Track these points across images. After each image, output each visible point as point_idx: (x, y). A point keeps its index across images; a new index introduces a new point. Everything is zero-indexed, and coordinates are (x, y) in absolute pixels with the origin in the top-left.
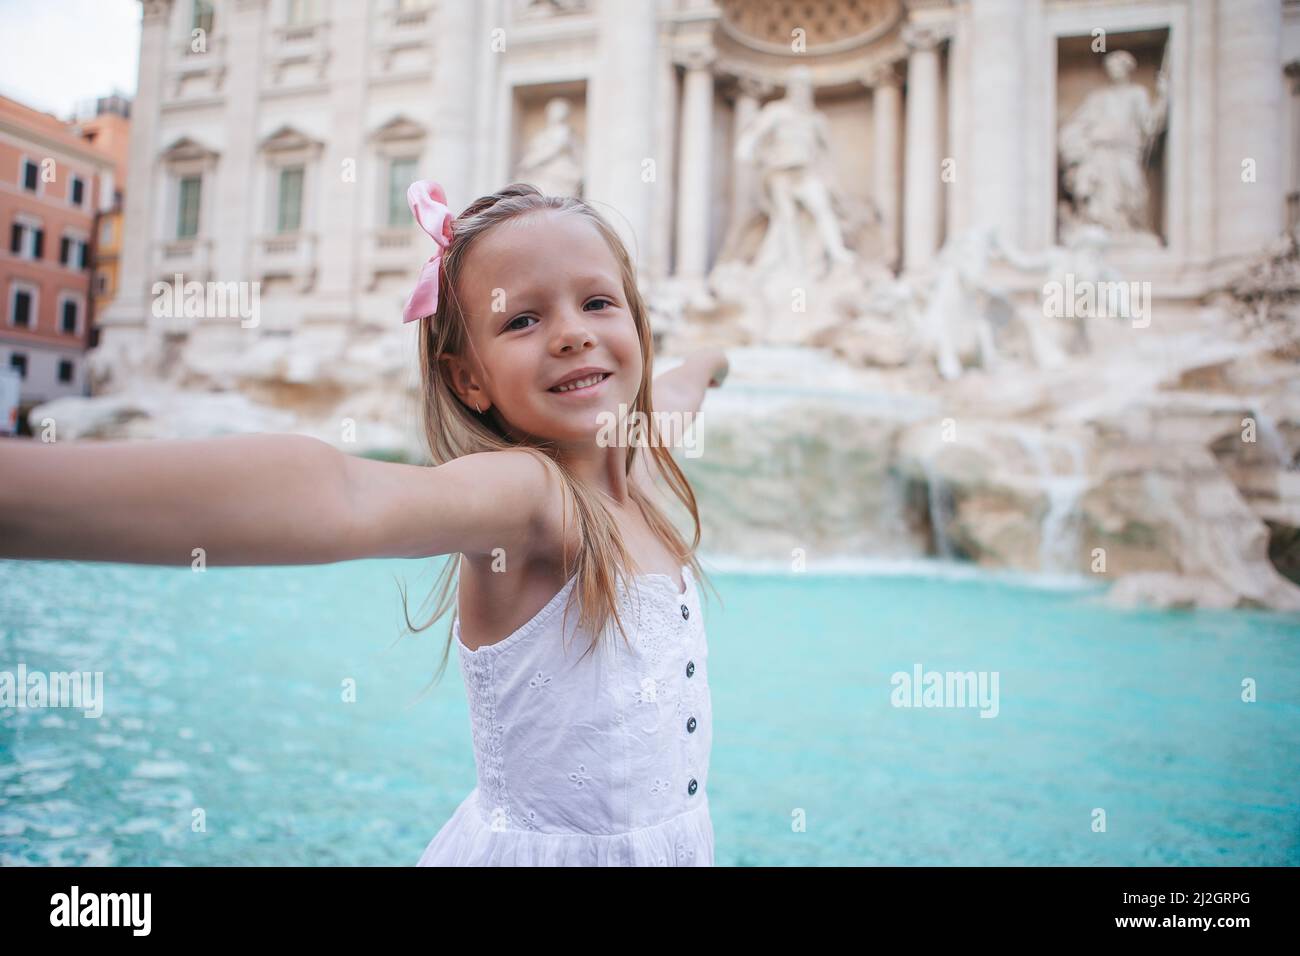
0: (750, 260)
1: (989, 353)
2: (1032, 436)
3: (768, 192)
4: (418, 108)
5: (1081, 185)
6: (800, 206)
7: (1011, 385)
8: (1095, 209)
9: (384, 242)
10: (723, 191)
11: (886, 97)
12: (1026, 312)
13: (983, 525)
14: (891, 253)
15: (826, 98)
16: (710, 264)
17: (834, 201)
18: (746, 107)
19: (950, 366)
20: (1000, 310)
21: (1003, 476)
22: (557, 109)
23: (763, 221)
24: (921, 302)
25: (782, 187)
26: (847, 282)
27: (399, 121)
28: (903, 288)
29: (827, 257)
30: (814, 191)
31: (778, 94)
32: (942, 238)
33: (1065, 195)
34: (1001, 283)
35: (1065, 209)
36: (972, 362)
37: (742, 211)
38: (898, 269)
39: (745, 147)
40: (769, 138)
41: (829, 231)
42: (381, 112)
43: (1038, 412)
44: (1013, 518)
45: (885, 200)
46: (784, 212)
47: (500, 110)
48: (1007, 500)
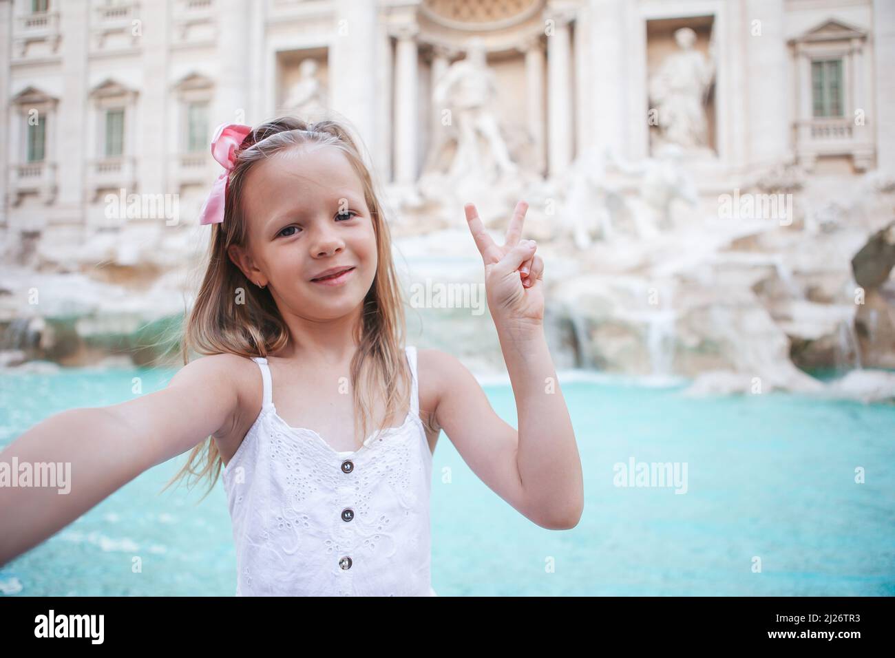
0: (446, 171)
1: (609, 231)
2: (636, 284)
3: (456, 122)
4: (207, 66)
5: (664, 117)
6: (479, 133)
7: (623, 252)
8: (673, 133)
9: (186, 163)
10: (426, 122)
11: (534, 58)
12: (632, 203)
13: (609, 346)
14: (540, 165)
15: (494, 59)
16: (419, 173)
17: (502, 130)
18: (440, 66)
19: (583, 240)
20: (614, 201)
21: (620, 312)
22: (308, 67)
23: (454, 143)
24: (562, 197)
25: (466, 120)
26: (512, 186)
27: (193, 77)
28: (550, 187)
29: (498, 169)
30: (488, 123)
31: (461, 57)
32: (574, 154)
34: (614, 184)
35: (654, 134)
36: (597, 237)
37: (440, 137)
38: (545, 175)
39: (440, 93)
40: (456, 87)
41: (499, 150)
42: (180, 70)
43: (641, 269)
44: (629, 341)
45: (536, 128)
46: (468, 137)
47: (270, 67)
48: (623, 329)
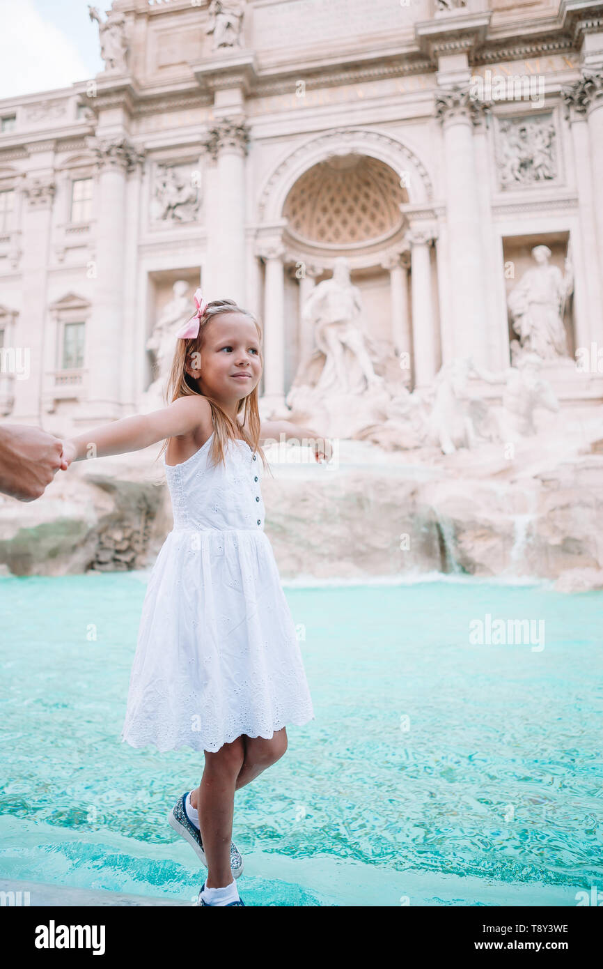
0: (314, 384)
2: (501, 488)
3: (324, 339)
4: (83, 287)
5: (524, 328)
6: (344, 346)
7: (486, 457)
8: (534, 344)
9: (60, 379)
10: (294, 340)
11: (398, 276)
12: (494, 411)
13: (477, 549)
14: (407, 377)
15: (358, 277)
16: (287, 391)
18: (307, 284)
19: (448, 447)
20: (478, 410)
21: (484, 515)
22: (180, 287)
24: (427, 406)
25: (332, 333)
26: (379, 394)
27: (71, 297)
28: (415, 398)
29: (365, 379)
30: (354, 337)
31: (327, 275)
32: (439, 365)
33: (515, 336)
35: (515, 342)
36: (462, 444)
37: (307, 352)
38: (412, 387)
39: (307, 310)
40: (323, 303)
41: (365, 362)
42: (58, 290)
43: (505, 473)
44: (495, 542)
45: (401, 341)
47: (144, 286)
48: (488, 531)
